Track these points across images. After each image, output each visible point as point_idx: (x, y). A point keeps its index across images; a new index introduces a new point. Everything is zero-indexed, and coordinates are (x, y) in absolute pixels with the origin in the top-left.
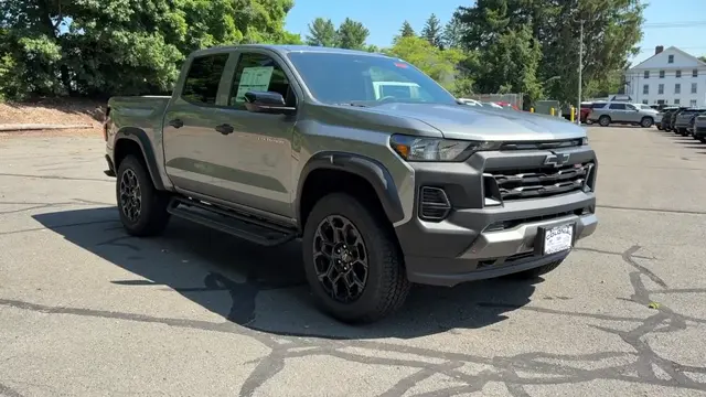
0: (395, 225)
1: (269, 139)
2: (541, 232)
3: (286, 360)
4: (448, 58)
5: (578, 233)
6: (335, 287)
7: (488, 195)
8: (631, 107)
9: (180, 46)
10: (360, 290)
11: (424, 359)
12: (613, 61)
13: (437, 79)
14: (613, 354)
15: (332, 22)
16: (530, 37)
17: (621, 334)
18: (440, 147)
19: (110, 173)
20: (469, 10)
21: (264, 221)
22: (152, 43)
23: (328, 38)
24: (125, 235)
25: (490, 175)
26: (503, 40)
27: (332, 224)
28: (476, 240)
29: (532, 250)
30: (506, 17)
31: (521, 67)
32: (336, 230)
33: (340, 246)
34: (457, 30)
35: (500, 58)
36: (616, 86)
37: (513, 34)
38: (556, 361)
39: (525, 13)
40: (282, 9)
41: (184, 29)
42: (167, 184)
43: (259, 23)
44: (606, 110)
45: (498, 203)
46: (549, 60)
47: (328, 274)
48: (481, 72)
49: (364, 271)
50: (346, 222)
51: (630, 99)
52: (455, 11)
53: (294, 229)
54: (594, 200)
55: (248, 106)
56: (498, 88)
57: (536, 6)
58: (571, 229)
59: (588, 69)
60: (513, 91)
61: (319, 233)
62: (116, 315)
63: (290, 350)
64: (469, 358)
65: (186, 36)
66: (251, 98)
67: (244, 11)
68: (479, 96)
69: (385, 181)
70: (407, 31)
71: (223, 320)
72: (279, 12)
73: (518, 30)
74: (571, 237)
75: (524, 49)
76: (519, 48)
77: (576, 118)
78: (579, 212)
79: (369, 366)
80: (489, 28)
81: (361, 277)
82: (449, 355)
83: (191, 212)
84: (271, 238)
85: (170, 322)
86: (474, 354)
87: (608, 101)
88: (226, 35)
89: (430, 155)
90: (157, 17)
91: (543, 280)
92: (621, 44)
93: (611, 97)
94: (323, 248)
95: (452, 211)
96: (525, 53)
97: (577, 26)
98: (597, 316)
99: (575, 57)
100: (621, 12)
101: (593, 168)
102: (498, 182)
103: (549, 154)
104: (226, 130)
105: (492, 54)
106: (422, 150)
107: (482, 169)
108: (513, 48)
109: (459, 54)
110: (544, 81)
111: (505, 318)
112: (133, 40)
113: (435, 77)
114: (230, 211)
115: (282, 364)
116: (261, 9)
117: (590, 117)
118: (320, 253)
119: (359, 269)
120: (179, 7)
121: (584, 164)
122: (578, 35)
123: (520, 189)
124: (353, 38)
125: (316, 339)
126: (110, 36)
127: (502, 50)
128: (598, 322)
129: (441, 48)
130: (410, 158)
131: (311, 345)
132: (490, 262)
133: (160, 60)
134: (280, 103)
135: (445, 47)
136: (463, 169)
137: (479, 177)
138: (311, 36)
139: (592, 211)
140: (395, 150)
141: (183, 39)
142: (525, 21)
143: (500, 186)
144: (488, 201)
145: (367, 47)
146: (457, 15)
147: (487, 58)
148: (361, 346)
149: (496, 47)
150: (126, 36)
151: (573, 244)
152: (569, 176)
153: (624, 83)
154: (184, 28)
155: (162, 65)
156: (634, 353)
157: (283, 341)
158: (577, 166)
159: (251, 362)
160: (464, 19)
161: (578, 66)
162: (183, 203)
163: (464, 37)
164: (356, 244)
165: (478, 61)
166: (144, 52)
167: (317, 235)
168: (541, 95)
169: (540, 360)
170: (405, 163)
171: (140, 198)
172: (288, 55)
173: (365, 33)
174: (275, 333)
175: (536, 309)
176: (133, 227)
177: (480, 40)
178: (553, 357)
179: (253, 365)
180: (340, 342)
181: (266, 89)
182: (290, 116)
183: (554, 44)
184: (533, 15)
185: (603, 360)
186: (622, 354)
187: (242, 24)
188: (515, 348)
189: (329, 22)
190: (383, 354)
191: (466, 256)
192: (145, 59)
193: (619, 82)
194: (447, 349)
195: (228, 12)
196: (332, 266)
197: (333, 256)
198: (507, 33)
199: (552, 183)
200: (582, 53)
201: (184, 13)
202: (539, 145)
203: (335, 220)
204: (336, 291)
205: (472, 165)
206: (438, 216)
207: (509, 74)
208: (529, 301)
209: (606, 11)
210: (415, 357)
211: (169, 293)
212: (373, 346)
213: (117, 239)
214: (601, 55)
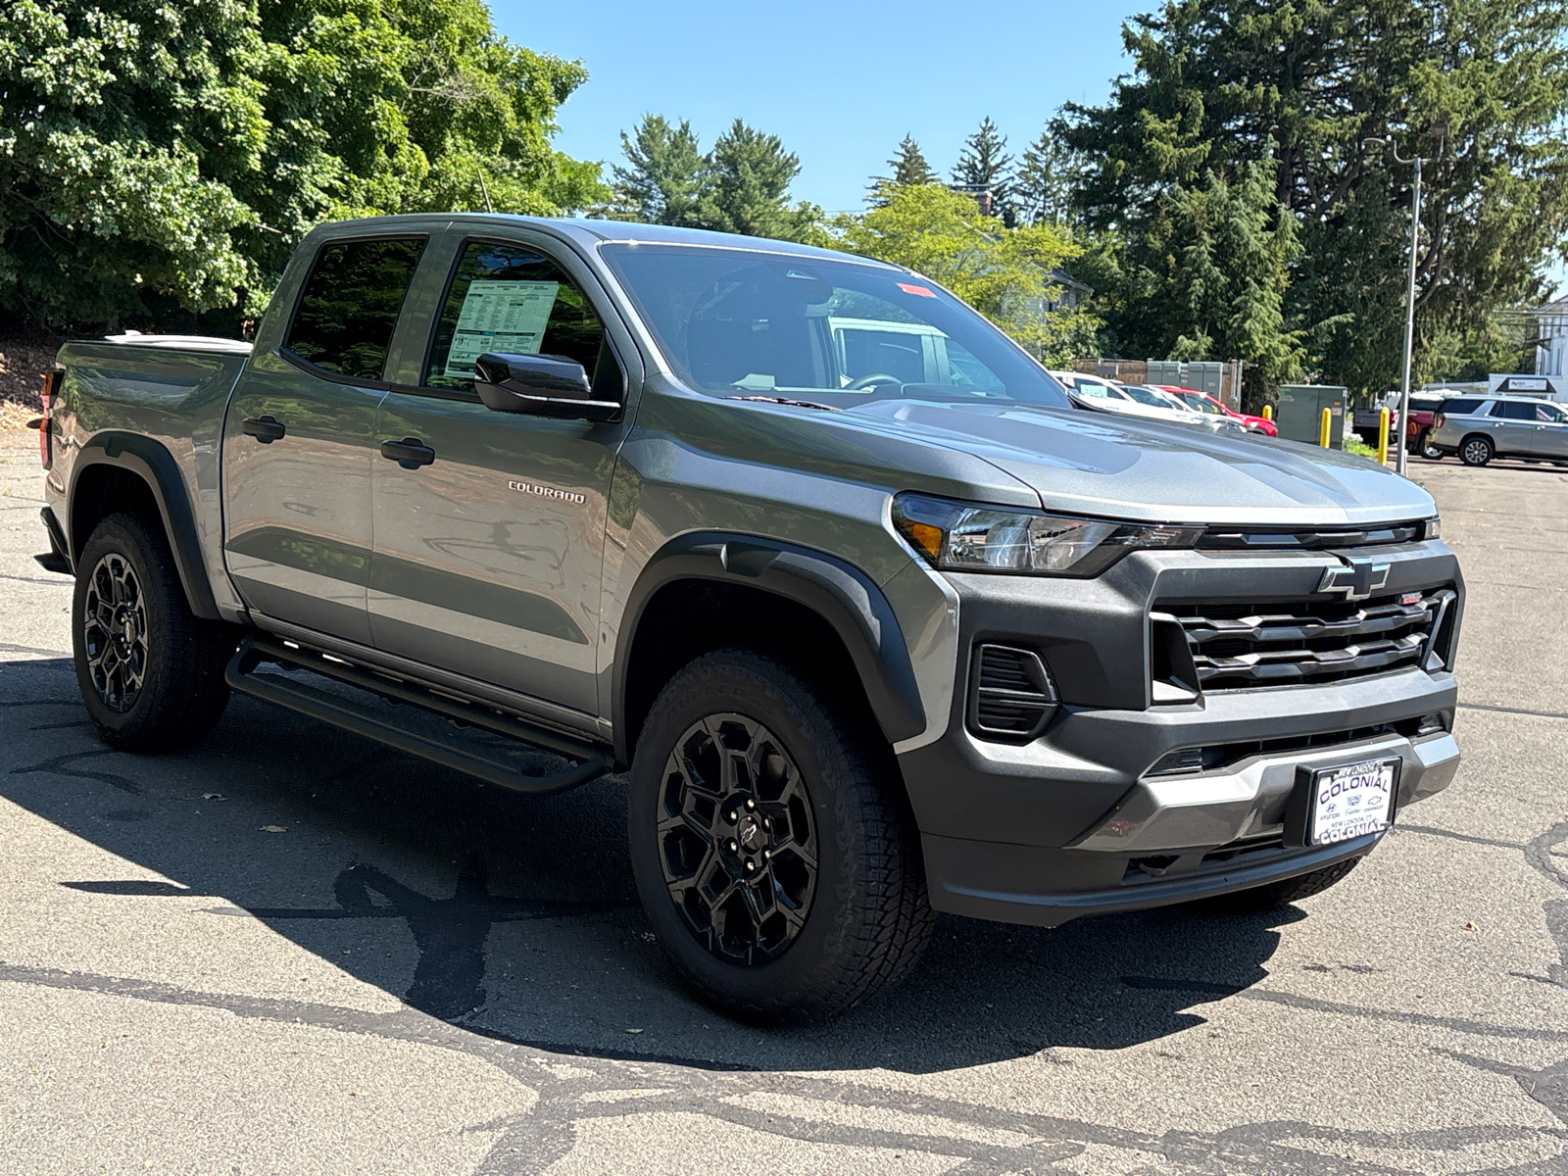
0: (900, 748)
1: (542, 489)
2: (1306, 781)
3: (578, 1124)
4: (1030, 251)
5: (1406, 787)
6: (717, 917)
7: (1163, 674)
8: (1552, 411)
9: (244, 187)
10: (792, 931)
11: (971, 1133)
12: (1507, 277)
13: (995, 310)
14: (1498, 1132)
15: (693, 131)
16: (1269, 198)
17: (1521, 1075)
18: (1032, 533)
19: (52, 562)
20: (1095, 115)
21: (509, 718)
22: (159, 175)
23: (678, 177)
24: (96, 746)
25: (1169, 617)
26: (1191, 203)
27: (716, 738)
28: (1127, 798)
29: (1279, 831)
30: (1202, 138)
31: (1238, 286)
32: (727, 755)
33: (738, 801)
34: (1055, 168)
35: (1181, 258)
36: (1515, 349)
37: (1221, 188)
38: (1339, 1148)
39: (1256, 130)
40: (550, 89)
41: (261, 136)
42: (226, 600)
43: (482, 126)
44: (1482, 419)
45: (1189, 695)
46: (1320, 267)
47: (698, 880)
48: (1124, 294)
49: (806, 876)
50: (759, 735)
51: (1550, 389)
52: (1053, 115)
53: (600, 747)
54: (1452, 693)
55: (484, 391)
56: (1172, 345)
57: (1289, 110)
58: (1387, 775)
59: (1434, 299)
60: (1215, 354)
61: (676, 763)
62: (82, 982)
63: (589, 1097)
64: (1097, 1134)
65: (265, 158)
66: (495, 369)
67: (437, 90)
68: (1117, 366)
69: (875, 624)
70: (911, 168)
71: (395, 1005)
72: (540, 100)
73: (1233, 178)
74: (1386, 797)
75: (1251, 228)
76: (1237, 231)
77: (1393, 439)
78: (1409, 727)
79: (816, 1149)
80: (1150, 171)
81: (793, 892)
82: (1040, 1124)
83: (296, 685)
84: (534, 771)
85: (243, 1007)
86: (1112, 1122)
87: (1489, 391)
88: (382, 158)
89: (1002, 555)
90: (182, 98)
91: (1301, 915)
92: (1527, 230)
93: (1496, 380)
94: (689, 804)
95: (1060, 715)
96: (1254, 245)
97: (1405, 174)
98: (1456, 1024)
99: (1394, 262)
100: (1531, 139)
101: (1453, 605)
102: (1190, 638)
103: (1331, 563)
104: (413, 454)
105: (1156, 244)
106: (980, 540)
107: (1149, 601)
108: (1218, 229)
109: (1063, 242)
110: (1304, 326)
111: (1196, 1021)
112: (106, 163)
113: (989, 303)
114: (408, 686)
115: (571, 1136)
116: (490, 87)
117: (1434, 437)
118: (678, 821)
119: (789, 870)
120: (249, 72)
121: (1427, 594)
122: (1406, 199)
123: (1251, 659)
124: (752, 178)
125: (664, 1070)
126: (41, 146)
127: (1186, 233)
128: (1458, 1041)
129: (1009, 221)
130: (948, 560)
131: (651, 1083)
132: (1161, 861)
133: (183, 226)
134: (577, 390)
135: (1020, 216)
136: (1095, 597)
137: (1137, 621)
138: (631, 168)
139: (1445, 726)
140: (906, 536)
141: (255, 163)
142: (1256, 153)
143: (1197, 649)
144: (1161, 690)
145: (793, 207)
146: (1058, 128)
147: (1139, 255)
148: (789, 1091)
149: (1168, 224)
150: (88, 148)
151: (1392, 815)
152: (1387, 624)
153: (1534, 341)
154: (258, 133)
155: (190, 242)
156: (1554, 1132)
157: (566, 1069)
158: (1408, 598)
159: (480, 1127)
160: (1079, 140)
161: (1404, 288)
162: (270, 659)
163: (1077, 193)
164: (784, 799)
165: (1115, 264)
166: (136, 199)
167: (671, 768)
168: (1295, 368)
169: (1296, 1143)
170: (934, 575)
171: (144, 640)
172: (601, 250)
173: (788, 167)
174: (544, 1047)
175: (1282, 998)
176: (117, 722)
177: (1123, 203)
178: (1332, 1135)
179: (485, 1135)
180: (734, 1077)
181: (535, 346)
182: (603, 426)
183: (1338, 221)
184: (1280, 136)
185: (1471, 1149)
186: (1522, 1132)
187: (429, 127)
188: (1228, 1109)
189: (685, 128)
190: (852, 1116)
191: (1093, 843)
192: (139, 221)
193: (1519, 337)
194: (1035, 1106)
195: (391, 92)
196: (712, 860)
197: (716, 829)
198: (1203, 184)
199: (1339, 643)
200: (1416, 250)
201: (261, 88)
202: (1308, 537)
203: (726, 728)
204: (720, 930)
205: (1119, 587)
206: (1021, 727)
207: (1205, 302)
208: (1264, 974)
209: (1487, 135)
210: (943, 1127)
211: (232, 922)
212: (828, 1092)
213: (71, 757)
214: (1469, 260)
